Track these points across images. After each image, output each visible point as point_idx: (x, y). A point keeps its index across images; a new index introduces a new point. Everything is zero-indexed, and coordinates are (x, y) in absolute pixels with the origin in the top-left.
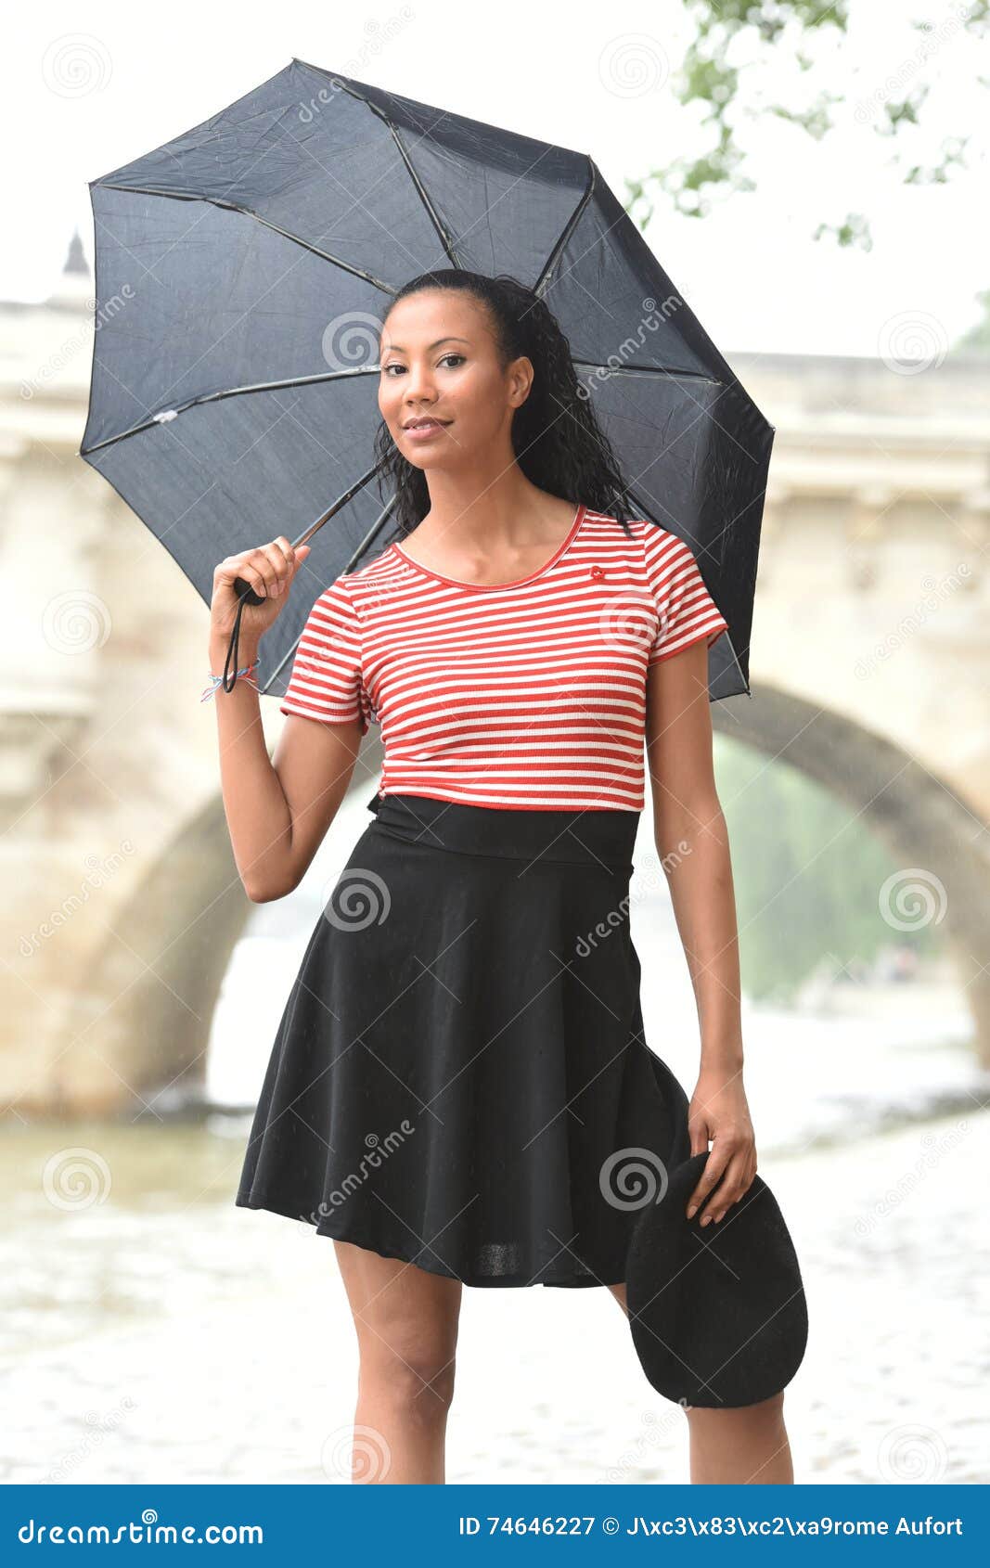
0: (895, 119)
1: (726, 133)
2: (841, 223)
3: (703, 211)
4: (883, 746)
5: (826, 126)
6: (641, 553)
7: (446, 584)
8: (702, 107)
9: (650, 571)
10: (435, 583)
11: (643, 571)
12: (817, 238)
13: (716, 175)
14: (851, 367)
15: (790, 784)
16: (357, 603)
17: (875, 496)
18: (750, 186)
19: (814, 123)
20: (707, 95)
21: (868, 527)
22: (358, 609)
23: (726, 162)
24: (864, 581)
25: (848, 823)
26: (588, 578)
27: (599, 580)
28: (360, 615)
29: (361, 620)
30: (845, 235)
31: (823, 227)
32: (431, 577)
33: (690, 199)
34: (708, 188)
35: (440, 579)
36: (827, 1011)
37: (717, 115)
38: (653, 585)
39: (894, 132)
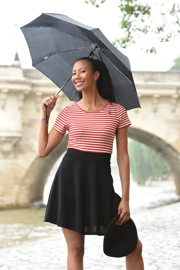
0: (159, 31)
1: (130, 33)
2: (150, 49)
3: (126, 47)
4: (159, 139)
5: (147, 32)
6: (117, 110)
7: (83, 111)
8: (125, 29)
9: (119, 113)
10: (81, 110)
11: (117, 113)
12: (147, 52)
13: (128, 41)
14: (152, 73)
15: (143, 146)
16: (68, 111)
17: (157, 96)
18: (134, 42)
19: (145, 31)
20: (126, 27)
21: (155, 101)
22: (68, 112)
23: (130, 38)
24: (155, 111)
25: (153, 153)
26: (108, 113)
27: (110, 114)
28: (68, 113)
29: (68, 114)
30: (151, 51)
31: (147, 50)
32: (81, 109)
33: (123, 45)
34: (127, 43)
35: (82, 110)
36: (150, 186)
37: (128, 30)
38: (119, 115)
39: (159, 33)
